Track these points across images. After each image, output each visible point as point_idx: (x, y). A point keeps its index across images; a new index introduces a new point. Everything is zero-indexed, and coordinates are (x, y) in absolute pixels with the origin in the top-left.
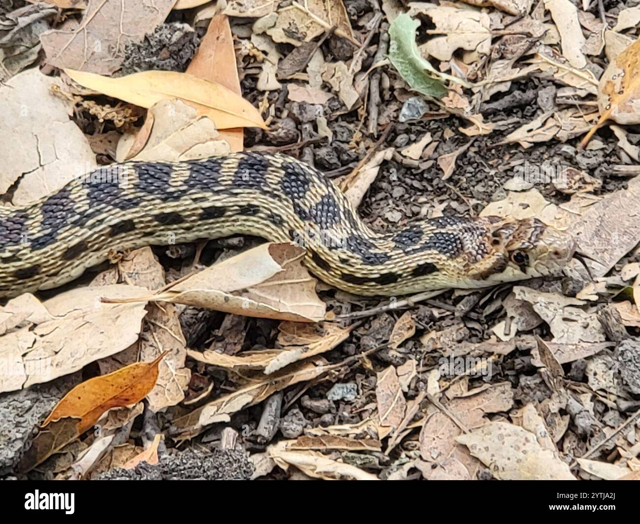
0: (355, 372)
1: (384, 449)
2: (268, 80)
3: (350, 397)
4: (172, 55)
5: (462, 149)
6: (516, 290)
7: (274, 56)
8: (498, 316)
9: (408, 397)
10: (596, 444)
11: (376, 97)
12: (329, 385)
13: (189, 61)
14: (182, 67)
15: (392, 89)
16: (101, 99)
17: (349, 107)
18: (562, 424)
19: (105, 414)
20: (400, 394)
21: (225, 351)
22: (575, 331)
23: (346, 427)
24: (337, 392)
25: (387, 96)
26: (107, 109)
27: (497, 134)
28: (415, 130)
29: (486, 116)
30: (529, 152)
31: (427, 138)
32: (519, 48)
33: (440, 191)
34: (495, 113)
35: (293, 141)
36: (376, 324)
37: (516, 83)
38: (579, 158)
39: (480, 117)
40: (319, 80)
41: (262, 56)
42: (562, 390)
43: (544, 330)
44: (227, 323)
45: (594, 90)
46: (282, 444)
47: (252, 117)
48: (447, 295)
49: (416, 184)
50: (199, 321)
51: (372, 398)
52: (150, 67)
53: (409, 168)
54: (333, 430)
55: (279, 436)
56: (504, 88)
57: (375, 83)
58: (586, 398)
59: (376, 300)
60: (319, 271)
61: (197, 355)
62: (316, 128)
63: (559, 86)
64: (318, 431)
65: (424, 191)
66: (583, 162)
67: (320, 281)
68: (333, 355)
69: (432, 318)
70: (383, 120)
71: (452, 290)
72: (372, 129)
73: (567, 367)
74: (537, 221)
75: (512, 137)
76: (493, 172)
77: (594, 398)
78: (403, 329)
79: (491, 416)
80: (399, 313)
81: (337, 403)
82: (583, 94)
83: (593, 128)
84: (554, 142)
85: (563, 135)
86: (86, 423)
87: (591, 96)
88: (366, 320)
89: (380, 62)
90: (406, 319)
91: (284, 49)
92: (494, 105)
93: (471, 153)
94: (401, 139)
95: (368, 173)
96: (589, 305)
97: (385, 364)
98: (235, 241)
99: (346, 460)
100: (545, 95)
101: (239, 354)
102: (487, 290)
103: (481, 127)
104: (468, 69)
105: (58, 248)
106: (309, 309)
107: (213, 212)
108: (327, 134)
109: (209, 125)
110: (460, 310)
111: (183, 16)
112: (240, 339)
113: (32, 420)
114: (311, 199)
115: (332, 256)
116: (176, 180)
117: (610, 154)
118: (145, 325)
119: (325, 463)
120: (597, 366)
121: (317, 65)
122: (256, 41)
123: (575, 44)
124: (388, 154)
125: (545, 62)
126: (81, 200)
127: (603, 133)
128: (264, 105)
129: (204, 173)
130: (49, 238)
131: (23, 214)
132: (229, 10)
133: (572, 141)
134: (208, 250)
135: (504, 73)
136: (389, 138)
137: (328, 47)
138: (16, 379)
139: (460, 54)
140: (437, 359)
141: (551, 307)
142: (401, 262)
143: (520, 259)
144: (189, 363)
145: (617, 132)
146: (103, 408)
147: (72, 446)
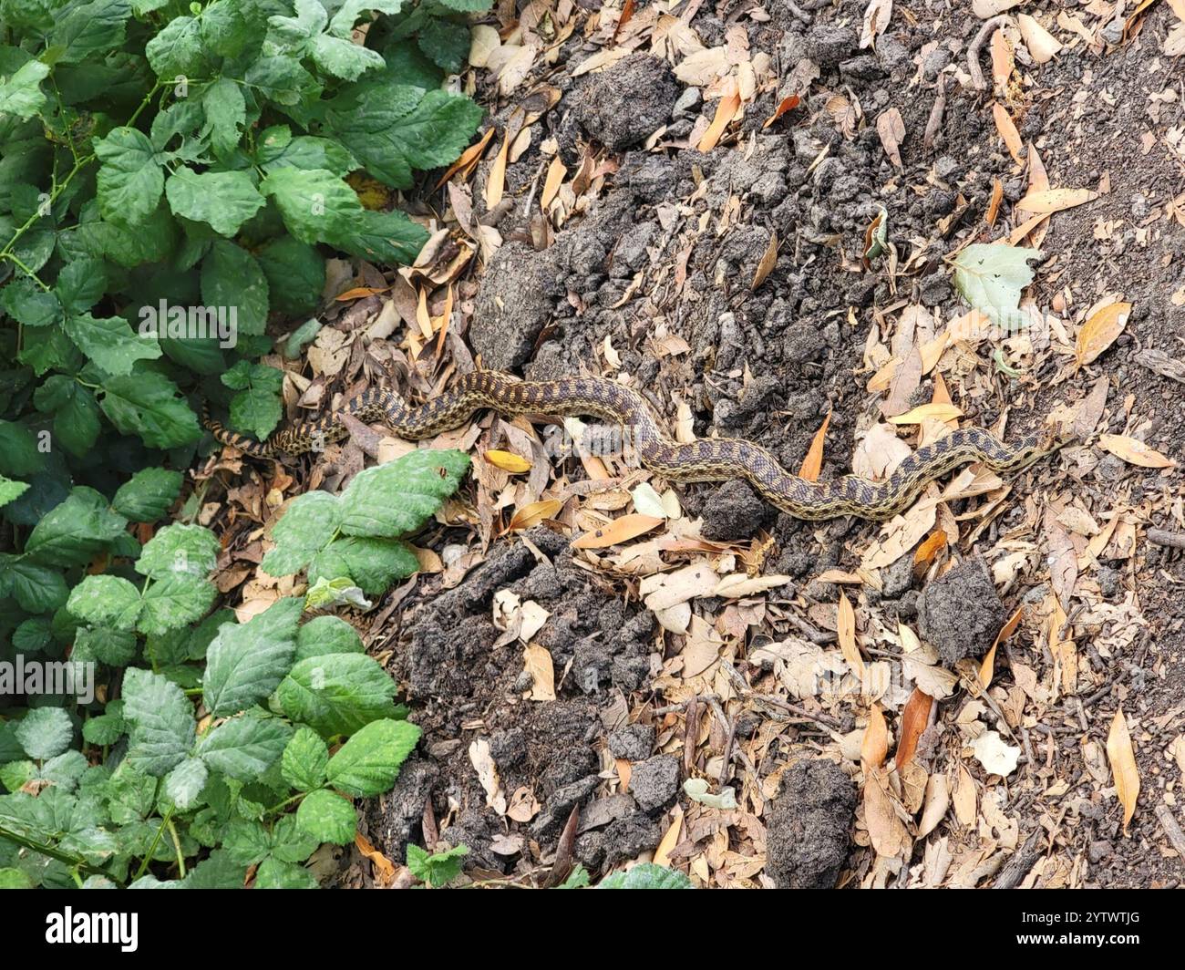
0: (1018, 502)
1: (1034, 530)
2: (963, 392)
3: (1019, 513)
4: (924, 397)
5: (1035, 395)
6: (1061, 451)
7: (962, 381)
8: (1060, 462)
9: (1038, 506)
10: (1102, 505)
11: (1000, 385)
12: (1009, 511)
13: (932, 397)
14: (930, 400)
15: (1005, 379)
16: (904, 425)
17: (992, 392)
18: (1089, 501)
19: (935, 553)
20: (1034, 506)
21: (971, 512)
22: (1087, 459)
23: (1019, 526)
24: (1014, 513)
25: (1005, 382)
26: (907, 428)
27: (1043, 385)
28: (1017, 394)
29: (1039, 378)
30: (1059, 386)
31: (1022, 395)
32: (1042, 346)
33: (1033, 414)
34: (1043, 375)
35: (977, 414)
36: (1021, 480)
37: (1047, 360)
39: (1036, 380)
40: (980, 385)
42: (1086, 486)
43: (1075, 464)
44: (970, 500)
45: (1074, 354)
46: (1001, 540)
47: (959, 413)
48: (1042, 459)
49: (1023, 415)
50: (959, 503)
51: (1026, 511)
52: (917, 405)
53: (1019, 410)
54: (1015, 529)
55: (999, 537)
56: (1043, 364)
57: (998, 380)
58: (1097, 487)
59: (1016, 471)
60: (993, 468)
61: (959, 518)
62: (983, 406)
63: (1062, 355)
64: (1010, 531)
65: (1027, 417)
66: (1076, 385)
67: (995, 471)
68: (1007, 499)
69: (1039, 471)
70: (1006, 393)
72: (1002, 399)
73: (1085, 477)
74: (1060, 421)
75: (1051, 383)
76: (1048, 400)
77: (1100, 486)
78: (1030, 476)
79: (1067, 504)
80: (1027, 472)
81: (1015, 517)
82: (1070, 356)
83: (1077, 370)
84: (1066, 380)
85: (1068, 376)
86: (931, 558)
87: (1073, 356)
88: (1017, 480)
89: (997, 371)
91: (964, 376)
92: (1042, 372)
93: (1039, 395)
94: (1014, 398)
95: (1004, 418)
96: (1089, 447)
97: (1027, 495)
98: (962, 467)
99: (1022, 540)
100: (1058, 361)
101: (976, 510)
102: (1054, 453)
103: (1037, 385)
104: (1028, 361)
105: (901, 493)
106: (995, 482)
107: (950, 460)
108: (988, 407)
109: (941, 423)
110: (1046, 464)
111: (928, 376)
112: (974, 504)
113: (909, 566)
114: (981, 442)
115: (994, 462)
116: (933, 452)
117: (1086, 378)
118: (939, 512)
119: (1015, 544)
120: (1097, 472)
121: (978, 378)
122: (954, 377)
123: (1063, 335)
124: (1009, 408)
125: (1055, 347)
126: (903, 474)
127: (1081, 370)
128: (963, 402)
129: (942, 445)
130: (897, 491)
131: (886, 485)
132: (940, 370)
133: (1072, 378)
134: (957, 471)
135: (1041, 358)
136: (1009, 400)
137: (979, 369)
138: (900, 552)
139: (1023, 356)
140: (1044, 487)
141: (1075, 453)
142: (1018, 456)
143: (1058, 439)
144: (958, 523)
145: (1086, 368)
146: (932, 552)
147: (929, 569)
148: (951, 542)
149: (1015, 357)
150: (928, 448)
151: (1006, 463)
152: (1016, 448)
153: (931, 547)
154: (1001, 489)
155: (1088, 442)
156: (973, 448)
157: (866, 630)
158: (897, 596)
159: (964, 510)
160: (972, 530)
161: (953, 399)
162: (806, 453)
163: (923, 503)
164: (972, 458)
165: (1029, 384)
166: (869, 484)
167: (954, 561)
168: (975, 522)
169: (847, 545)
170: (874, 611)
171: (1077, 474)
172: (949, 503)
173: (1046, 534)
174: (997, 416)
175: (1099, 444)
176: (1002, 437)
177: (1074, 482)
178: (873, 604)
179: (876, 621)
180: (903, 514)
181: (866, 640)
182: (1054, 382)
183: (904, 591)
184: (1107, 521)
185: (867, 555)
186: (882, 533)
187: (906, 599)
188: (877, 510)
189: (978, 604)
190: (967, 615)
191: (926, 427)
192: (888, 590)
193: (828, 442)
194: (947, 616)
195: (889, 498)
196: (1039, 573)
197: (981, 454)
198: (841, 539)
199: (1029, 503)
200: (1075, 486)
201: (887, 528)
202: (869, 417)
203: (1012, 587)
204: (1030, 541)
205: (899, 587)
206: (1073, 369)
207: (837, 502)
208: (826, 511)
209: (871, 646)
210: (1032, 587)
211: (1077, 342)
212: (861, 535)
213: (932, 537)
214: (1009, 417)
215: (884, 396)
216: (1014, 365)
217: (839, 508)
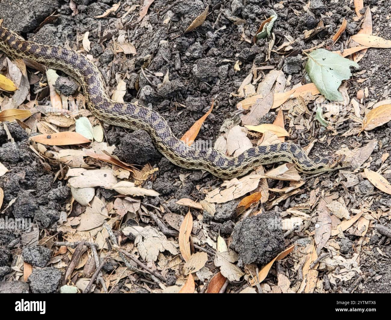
0: (306, 191)
1: (311, 208)
2: (291, 125)
3: (305, 197)
4: (269, 120)
5: (332, 138)
6: (340, 171)
7: (293, 119)
8: (337, 177)
9: (317, 196)
10: (355, 205)
11: (314, 127)
12: (300, 195)
13: (274, 121)
14: (272, 123)
15: (318, 125)
16: (253, 131)
17: (309, 130)
18: (348, 201)
19: (251, 204)
20: (315, 196)
21: (278, 188)
22: (353, 179)
23: (303, 204)
24: (302, 196)
25: (317, 127)
26: (254, 134)
27: (340, 134)
28: (322, 135)
29: (338, 130)
30: (347, 138)
31: (325, 136)
32: (345, 114)
33: (328, 148)
34: (340, 129)
35: (296, 138)
36: (311, 180)
37: (345, 122)
38: (357, 139)
39: (336, 131)
40: (303, 124)
41: (290, 119)
42: (348, 193)
43: (346, 180)
44: (280, 182)
45: (361, 123)
46: (290, 209)
47: (287, 134)
48: (327, 173)
49: (322, 147)
50: (273, 182)
51: (309, 197)
52: (264, 123)
53: (321, 144)
54: (301, 205)
55: (289, 207)
56: (342, 123)
57: (314, 124)
58: (354, 195)
59: (311, 175)
60: (299, 169)
61: (271, 189)
62: (301, 136)
63: (354, 122)
64: (297, 205)
65: (324, 148)
66: (358, 140)
67: (299, 171)
68: (301, 188)
69: (323, 178)
70: (316, 132)
71: (328, 171)
72: (313, 135)
73: (349, 188)
74: (344, 155)
75: (343, 135)
76: (339, 143)
77: (356, 195)
78: (317, 181)
79: (334, 200)
80: (316, 177)
81: (302, 199)
82: (359, 124)
83: (360, 132)
84: (352, 136)
85: (354, 134)
86: (247, 207)
87: (360, 124)
88: (309, 179)
89: (315, 119)
90: (317, 179)
91: (295, 117)
92: (340, 128)
93: (335, 139)
94: (320, 137)
95: (311, 145)
96: (356, 173)
97: (313, 189)
98: (281, 163)
99: (303, 212)
100: (351, 125)
101: (281, 189)
102: (335, 171)
103: (336, 133)
104: (334, 119)
105: (241, 167)
106: (297, 177)
107: (276, 157)
108: (303, 136)
109: (276, 136)
110: (329, 176)
111: (274, 110)
112: (282, 185)
113: (234, 207)
114: (297, 153)
115: (301, 166)
116: (267, 150)
117: (364, 138)
118: (261, 183)
119: (298, 213)
120: (357, 187)
121: (302, 120)
122: (289, 115)
123: (358, 112)
124: (316, 140)
125: (351, 117)
126: (246, 155)
127: (363, 133)
128: (290, 130)
129: (274, 148)
130: (240, 165)
131: (234, 160)
132: (283, 109)
133: (356, 135)
134: (276, 165)
135: (342, 120)
136: (317, 137)
137: (305, 116)
138: (231, 198)
139: (332, 116)
140: (324, 187)
141: (347, 174)
142: (315, 166)
143: (341, 164)
144: (270, 192)
145: (365, 132)
146: (250, 203)
147: (244, 212)
148: (262, 202)
149: (328, 115)
150: (265, 147)
151: (307, 168)
152: (315, 162)
153: (251, 200)
154: (298, 182)
155: (356, 171)
156: (291, 155)
157: (197, 234)
158: (222, 221)
159: (274, 186)
160: (275, 199)
161: (285, 126)
162: (187, 130)
163: (252, 175)
164: (288, 160)
165: (331, 132)
166: (224, 156)
167: (261, 212)
168: (278, 195)
169: (198, 187)
170: (205, 225)
171: (346, 185)
172: (267, 179)
173: (318, 212)
174: (307, 143)
175: (362, 174)
176: (308, 154)
177: (343, 189)
178: (205, 222)
179: (205, 231)
180: (239, 178)
181: (195, 240)
182: (345, 135)
183: (226, 220)
184: (355, 214)
185: (210, 194)
186: (223, 185)
187: (227, 225)
188: (224, 171)
189: (273, 235)
190: (264, 239)
191: (266, 136)
192: (218, 216)
193: (203, 128)
194: (252, 237)
195: (234, 167)
196: (307, 231)
197: (294, 159)
198: (196, 182)
199: (313, 193)
200: (342, 191)
201: (226, 183)
202: (233, 121)
203: (290, 234)
204: (307, 213)
205: (224, 216)
206: (358, 131)
207: (201, 160)
208: (192, 164)
209: (197, 244)
210: (301, 237)
211: (365, 117)
212: (209, 184)
213: (252, 195)
214: (314, 146)
215: (245, 113)
216: (326, 119)
217: (201, 164)
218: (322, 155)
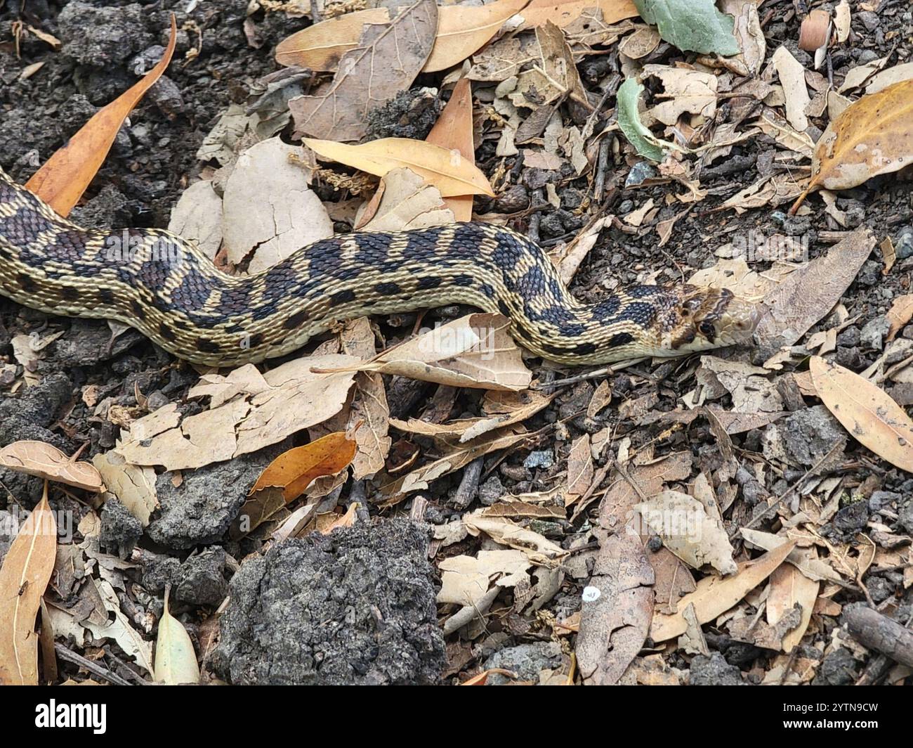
0: (550, 442)
1: (569, 516)
2: (506, 147)
3: (547, 464)
4: (412, 121)
5: (680, 215)
6: (703, 359)
7: (514, 121)
8: (689, 385)
9: (597, 464)
10: (758, 513)
11: (604, 163)
12: (526, 453)
13: (430, 127)
14: (422, 135)
15: (621, 153)
16: (337, 167)
17: (579, 173)
18: (731, 494)
19: (313, 483)
20: (590, 459)
21: (432, 420)
22: (757, 400)
23: (537, 494)
24: (533, 460)
25: (618, 161)
26: (343, 177)
27: (713, 200)
28: (637, 197)
29: (705, 181)
30: (744, 217)
31: (649, 204)
32: (742, 111)
33: (657, 258)
34: (716, 177)
35: (524, 207)
36: (578, 392)
37: (737, 147)
38: (786, 224)
39: (697, 183)
40: (555, 145)
41: (502, 121)
42: (734, 459)
44: (440, 391)
45: (810, 155)
46: (479, 511)
47: (483, 186)
48: (646, 364)
49: (634, 251)
50: (411, 389)
51: (564, 466)
52: (390, 134)
53: (630, 235)
54: (525, 497)
55: (476, 503)
56: (724, 152)
57: (604, 149)
58: (759, 468)
59: (576, 369)
60: (524, 342)
61: (401, 425)
62: (545, 196)
63: (781, 149)
64: (509, 498)
65: (641, 258)
66: (790, 228)
68: (529, 423)
69: (629, 387)
70: (611, 186)
71: (651, 358)
72: (597, 196)
73: (741, 437)
75: (729, 203)
76: (707, 239)
77: (766, 468)
78: (601, 397)
79: (670, 484)
80: (599, 380)
81: (533, 470)
82: (798, 158)
83: (803, 194)
84: (767, 208)
85: (776, 201)
86: (295, 491)
87: (806, 161)
88: (568, 388)
89: (609, 128)
90: (604, 388)
91: (524, 113)
92: (715, 170)
93: (690, 220)
94: (626, 205)
95: (587, 240)
96: (772, 375)
97: (582, 432)
98: (449, 310)
99: (533, 528)
100: (763, 160)
101: (446, 422)
102: (683, 359)
103: (696, 193)
104: (692, 133)
105: (279, 317)
106: (516, 377)
107: (430, 283)
108: (555, 201)
109: (435, 194)
110: (653, 378)
111: (435, 79)
112: (446, 409)
113: (238, 489)
114: (520, 270)
115: (534, 327)
117: (818, 220)
118: (357, 394)
119: (511, 531)
120: (772, 435)
121: (554, 129)
122: (498, 105)
123: (798, 106)
124: (608, 221)
125: (767, 124)
126: (303, 270)
127: (814, 199)
128: (499, 171)
129: (422, 242)
130: (270, 307)
131: (249, 285)
132: (473, 74)
133: (784, 207)
134: (430, 318)
135: (726, 136)
136: (613, 204)
137: (567, 111)
138: (227, 449)
139: (686, 118)
140: (628, 428)
141: (735, 376)
142: (597, 333)
143: (708, 329)
144: (393, 432)
145: (826, 198)
146: (307, 476)
147: (282, 514)
148: (360, 472)
149: (666, 112)
150: (385, 239)
151: (559, 340)
152: (597, 315)
153: (312, 463)
154: (522, 397)
155: (774, 363)
156: (494, 279)
157: (72, 600)
158: (181, 547)
159: (412, 411)
160: (418, 464)
161: (478, 153)
162: (60, 143)
163: (324, 358)
164: (481, 300)
165: (677, 186)
166: (207, 268)
167: (350, 518)
168: (429, 449)
169: (89, 394)
170: (108, 564)
171: (726, 423)
172: (387, 377)
173: (598, 533)
174: (569, 232)
175: (799, 377)
176: (567, 279)
177: (711, 441)
178: (109, 546)
179: (106, 587)
180: (265, 366)
181: (64, 624)
182: (738, 202)
183: (200, 543)
184: (757, 553)
185: (140, 429)
186: (194, 392)
187: (203, 564)
188: (204, 334)
189: (394, 623)
190: (358, 640)
191: (393, 189)
192: (165, 526)
193: (125, 139)
194: (306, 627)
195: (247, 318)
196: (546, 614)
197: (508, 296)
198: (81, 373)
199: (580, 451)
200: (706, 450)
201: (212, 385)
202: (254, 120)
203: (471, 623)
204: (550, 536)
205: (194, 528)
206: (794, 188)
207: (107, 281)
208: (70, 294)
209: (70, 641)
210: (517, 640)
211: (830, 132)
212: (135, 383)
213: (319, 444)
214: (599, 244)
215: (313, 84)
216: (658, 128)
217: (106, 297)
218: (632, 287)
